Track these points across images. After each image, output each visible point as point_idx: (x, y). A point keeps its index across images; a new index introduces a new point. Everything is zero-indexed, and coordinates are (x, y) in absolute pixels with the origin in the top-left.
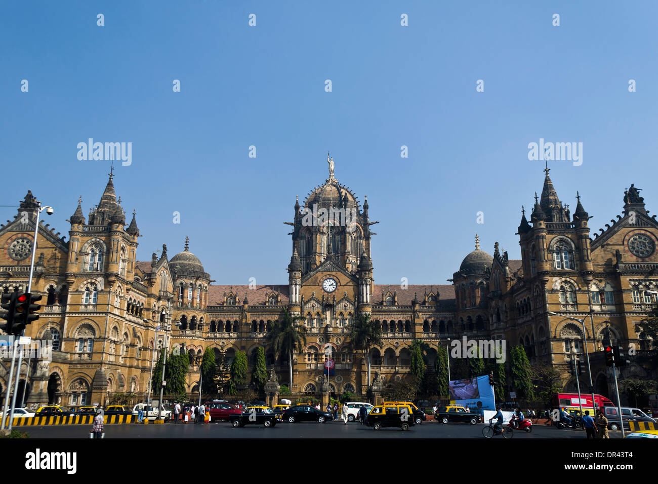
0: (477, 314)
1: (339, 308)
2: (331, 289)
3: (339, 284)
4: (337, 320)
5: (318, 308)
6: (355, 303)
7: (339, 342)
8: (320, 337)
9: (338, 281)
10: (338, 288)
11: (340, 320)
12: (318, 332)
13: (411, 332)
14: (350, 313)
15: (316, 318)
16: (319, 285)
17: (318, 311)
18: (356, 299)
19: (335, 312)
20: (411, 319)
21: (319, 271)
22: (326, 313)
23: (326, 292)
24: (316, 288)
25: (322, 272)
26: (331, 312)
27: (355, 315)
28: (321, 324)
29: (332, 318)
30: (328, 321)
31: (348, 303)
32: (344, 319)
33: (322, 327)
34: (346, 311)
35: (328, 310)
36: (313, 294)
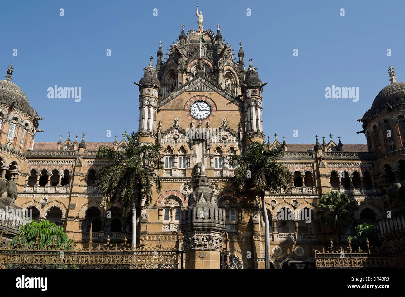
1: (215, 141)
2: (202, 115)
4: (212, 158)
5: (186, 143)
6: (239, 134)
7: (214, 190)
8: (185, 183)
9: (213, 104)
10: (213, 113)
11: (216, 158)
12: (182, 175)
13: (314, 187)
14: (232, 149)
15: (179, 156)
16: (184, 110)
17: (183, 145)
18: (241, 128)
19: (208, 147)
20: (312, 170)
21: (185, 91)
22: (195, 148)
23: (194, 120)
24: (179, 114)
25: (190, 93)
26: (203, 146)
27: (239, 151)
28: (188, 163)
29: (204, 155)
30: (198, 160)
31: (229, 135)
32: (223, 156)
33: (189, 168)
34: (225, 146)
35: (198, 144)
36: (176, 122)
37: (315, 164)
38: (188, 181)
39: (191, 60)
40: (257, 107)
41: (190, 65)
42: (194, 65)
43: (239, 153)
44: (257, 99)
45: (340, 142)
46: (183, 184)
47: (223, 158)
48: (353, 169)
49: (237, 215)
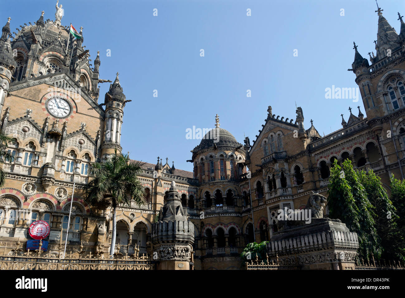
0: (228, 189)
1: (70, 144)
2: (60, 113)
3: (75, 110)
4: (64, 160)
5: (36, 138)
6: (96, 141)
7: (62, 194)
8: (28, 183)
9: (74, 105)
10: (73, 114)
11: (68, 161)
12: (26, 173)
13: (150, 203)
14: (87, 155)
15: (26, 151)
16: (40, 102)
17: (33, 140)
18: (99, 136)
19: (62, 148)
20: (151, 187)
21: (45, 83)
22: (47, 146)
23: (51, 116)
24: (34, 105)
25: (50, 86)
26: (55, 146)
27: (94, 158)
28: (35, 161)
29: (56, 156)
30: (48, 159)
31: (86, 140)
32: (77, 161)
33: (36, 166)
34: (81, 150)
35: (51, 142)
36: (28, 112)
37: (154, 182)
38: (33, 180)
39: (46, 50)
40: (118, 120)
41: (44, 54)
42: (48, 56)
43: (94, 160)
44: (120, 112)
45: (173, 166)
46: (26, 183)
47: (77, 163)
48: (183, 191)
49: (82, 223)
